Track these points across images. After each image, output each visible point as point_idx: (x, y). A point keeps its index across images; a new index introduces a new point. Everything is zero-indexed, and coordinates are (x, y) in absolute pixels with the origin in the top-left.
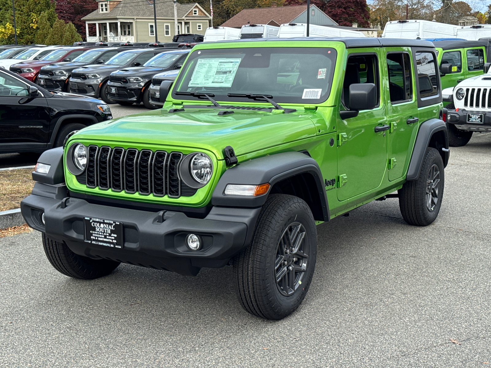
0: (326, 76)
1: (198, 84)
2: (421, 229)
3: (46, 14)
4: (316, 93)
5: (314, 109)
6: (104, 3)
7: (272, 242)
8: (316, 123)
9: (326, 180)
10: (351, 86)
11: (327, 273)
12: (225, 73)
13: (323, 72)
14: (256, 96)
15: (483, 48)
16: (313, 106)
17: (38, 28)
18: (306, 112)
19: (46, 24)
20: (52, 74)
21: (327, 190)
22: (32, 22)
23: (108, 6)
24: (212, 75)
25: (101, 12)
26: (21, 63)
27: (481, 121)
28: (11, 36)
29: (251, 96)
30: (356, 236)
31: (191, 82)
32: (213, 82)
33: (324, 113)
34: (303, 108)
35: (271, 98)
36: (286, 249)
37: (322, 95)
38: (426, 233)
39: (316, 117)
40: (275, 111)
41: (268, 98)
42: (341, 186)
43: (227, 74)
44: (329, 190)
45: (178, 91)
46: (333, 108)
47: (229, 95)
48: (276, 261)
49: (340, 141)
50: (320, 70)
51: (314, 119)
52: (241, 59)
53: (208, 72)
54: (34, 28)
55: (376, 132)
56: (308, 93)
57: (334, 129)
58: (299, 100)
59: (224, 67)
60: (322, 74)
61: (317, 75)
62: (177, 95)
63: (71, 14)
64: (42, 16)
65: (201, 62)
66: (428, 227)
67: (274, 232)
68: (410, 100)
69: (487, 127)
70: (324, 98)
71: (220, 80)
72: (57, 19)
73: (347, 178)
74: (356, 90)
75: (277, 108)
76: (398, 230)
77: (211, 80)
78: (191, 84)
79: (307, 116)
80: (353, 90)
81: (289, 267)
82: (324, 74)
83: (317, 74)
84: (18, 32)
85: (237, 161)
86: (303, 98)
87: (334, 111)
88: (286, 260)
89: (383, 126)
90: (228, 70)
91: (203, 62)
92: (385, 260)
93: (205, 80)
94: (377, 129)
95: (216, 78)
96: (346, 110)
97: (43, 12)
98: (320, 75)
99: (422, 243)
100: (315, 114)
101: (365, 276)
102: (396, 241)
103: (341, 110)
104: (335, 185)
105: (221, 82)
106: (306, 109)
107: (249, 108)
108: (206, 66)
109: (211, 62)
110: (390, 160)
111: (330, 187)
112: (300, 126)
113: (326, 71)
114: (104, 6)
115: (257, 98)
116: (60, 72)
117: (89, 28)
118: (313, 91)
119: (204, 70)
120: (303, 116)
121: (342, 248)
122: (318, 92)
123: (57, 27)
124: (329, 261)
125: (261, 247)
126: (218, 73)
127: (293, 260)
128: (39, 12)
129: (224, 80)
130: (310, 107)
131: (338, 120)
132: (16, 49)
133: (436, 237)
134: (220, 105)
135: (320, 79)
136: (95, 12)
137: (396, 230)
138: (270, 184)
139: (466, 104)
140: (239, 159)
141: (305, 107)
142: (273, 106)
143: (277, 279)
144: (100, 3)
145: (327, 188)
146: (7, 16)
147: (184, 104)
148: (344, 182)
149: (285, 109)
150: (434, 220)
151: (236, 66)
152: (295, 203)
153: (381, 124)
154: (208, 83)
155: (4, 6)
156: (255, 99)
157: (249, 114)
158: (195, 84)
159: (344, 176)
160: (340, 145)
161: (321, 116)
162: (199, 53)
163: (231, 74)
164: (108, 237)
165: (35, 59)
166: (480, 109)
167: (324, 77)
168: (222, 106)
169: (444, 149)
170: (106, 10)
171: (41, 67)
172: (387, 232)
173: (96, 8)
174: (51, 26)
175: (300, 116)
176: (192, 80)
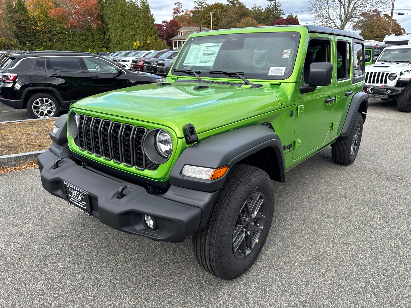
0: (290, 56)
1: (190, 64)
2: (345, 168)
3: (154, 37)
4: (281, 71)
5: (278, 85)
6: (181, 32)
7: (229, 221)
8: (279, 97)
9: (284, 145)
10: (312, 65)
11: (280, 212)
12: (209, 54)
13: (287, 52)
14: (230, 73)
15: (371, 50)
16: (277, 82)
17: (150, 43)
18: (271, 87)
19: (154, 41)
20: (150, 64)
21: (284, 154)
22: (148, 41)
23: (182, 33)
24: (200, 56)
25: (179, 36)
26: (137, 58)
27: (372, 91)
28: (139, 47)
29: (227, 73)
30: (300, 172)
31: (185, 62)
32: (200, 62)
33: (286, 88)
34: (268, 84)
35: (243, 74)
36: (246, 217)
37: (286, 73)
38: (349, 172)
39: (279, 92)
40: (244, 86)
41: (240, 74)
42: (296, 149)
43: (211, 56)
44: (286, 153)
45: (176, 69)
46: (295, 83)
47: (211, 72)
48: (234, 232)
49: (299, 112)
50: (285, 51)
51: (277, 94)
52: (222, 43)
53: (197, 54)
54: (149, 43)
55: (325, 103)
56: (274, 71)
57: (294, 102)
58: (265, 77)
59: (209, 50)
60: (287, 54)
61: (282, 55)
62: (175, 72)
63: (167, 37)
64: (152, 38)
65: (193, 46)
66: (349, 166)
67: (232, 210)
68: (348, 78)
69: (374, 95)
70: (287, 75)
71: (205, 60)
72: (159, 39)
73: (301, 142)
74: (316, 68)
75: (246, 83)
76: (329, 168)
77: (199, 60)
78: (185, 63)
79: (271, 91)
80: (313, 68)
81: (247, 232)
82: (289, 54)
83: (282, 53)
84: (142, 45)
85: (198, 139)
86: (269, 74)
87: (296, 86)
88: (245, 227)
89: (331, 98)
90: (212, 52)
91: (194, 46)
92: (324, 199)
93: (195, 60)
94: (327, 101)
95: (203, 58)
96: (305, 86)
97: (152, 36)
98: (285, 55)
99: (348, 181)
100: (278, 89)
101: (310, 218)
102: (329, 178)
103: (301, 86)
104: (291, 149)
105: (206, 62)
106: (271, 84)
107: (224, 83)
108: (196, 50)
109: (200, 47)
110: (332, 124)
111: (287, 150)
112: (265, 101)
113: (291, 51)
114: (181, 33)
115: (232, 75)
116: (153, 63)
117: (174, 44)
118: (278, 69)
119: (195, 52)
120: (268, 91)
121: (291, 184)
122: (282, 69)
123: (158, 43)
124: (281, 198)
125: (218, 226)
126: (205, 54)
127: (252, 224)
128: (151, 36)
129: (208, 60)
130: (275, 82)
131: (299, 94)
132: (137, 52)
133: (357, 176)
134: (202, 80)
135: (285, 58)
136: (176, 36)
137: (328, 168)
138: (229, 166)
139: (366, 82)
140: (200, 137)
141: (270, 82)
142: (244, 82)
143: (234, 248)
144: (179, 32)
145: (285, 152)
146: (138, 38)
147: (179, 79)
148: (299, 145)
149: (253, 85)
150: (354, 161)
151: (218, 49)
152: (255, 177)
153: (329, 97)
154: (197, 63)
155: (136, 33)
156: (230, 76)
157: (225, 88)
158: (188, 63)
159: (298, 140)
160: (298, 115)
161: (284, 91)
162: (193, 39)
163: (213, 55)
164: (80, 203)
165: (144, 56)
166: (371, 84)
167: (288, 57)
168: (204, 81)
169: (363, 113)
170: (182, 35)
171: (145, 60)
172: (321, 169)
173: (177, 34)
174: (156, 42)
175: (266, 91)
176: (186, 61)
